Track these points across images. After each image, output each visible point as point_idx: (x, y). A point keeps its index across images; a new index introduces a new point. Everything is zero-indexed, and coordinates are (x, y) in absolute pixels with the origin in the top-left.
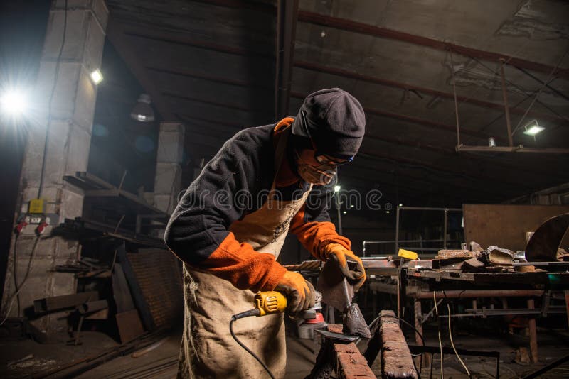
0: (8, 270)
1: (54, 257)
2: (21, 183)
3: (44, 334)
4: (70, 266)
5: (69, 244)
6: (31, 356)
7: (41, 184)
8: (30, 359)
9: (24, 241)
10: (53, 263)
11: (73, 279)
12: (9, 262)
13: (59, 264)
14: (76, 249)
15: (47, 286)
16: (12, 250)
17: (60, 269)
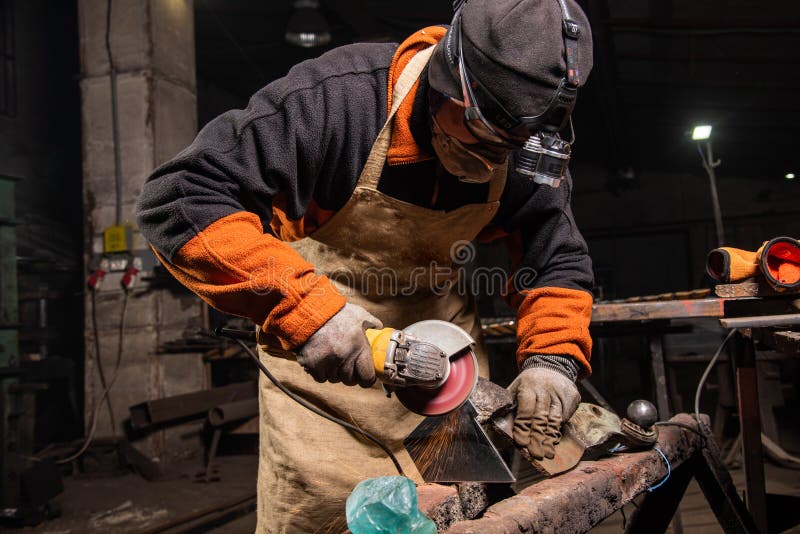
0: (87, 357)
1: (158, 328)
2: (86, 201)
3: (155, 463)
4: (191, 342)
5: (183, 303)
6: (128, 504)
7: (118, 199)
8: (127, 509)
9: (106, 303)
10: (158, 339)
11: (200, 363)
12: (87, 343)
13: (168, 340)
14: (198, 309)
15: (153, 380)
16: (89, 321)
17: (171, 349)
